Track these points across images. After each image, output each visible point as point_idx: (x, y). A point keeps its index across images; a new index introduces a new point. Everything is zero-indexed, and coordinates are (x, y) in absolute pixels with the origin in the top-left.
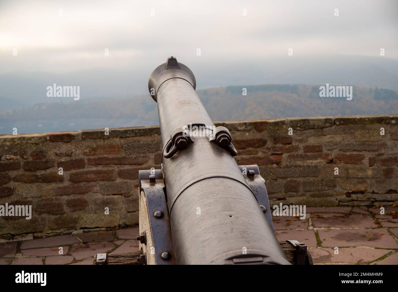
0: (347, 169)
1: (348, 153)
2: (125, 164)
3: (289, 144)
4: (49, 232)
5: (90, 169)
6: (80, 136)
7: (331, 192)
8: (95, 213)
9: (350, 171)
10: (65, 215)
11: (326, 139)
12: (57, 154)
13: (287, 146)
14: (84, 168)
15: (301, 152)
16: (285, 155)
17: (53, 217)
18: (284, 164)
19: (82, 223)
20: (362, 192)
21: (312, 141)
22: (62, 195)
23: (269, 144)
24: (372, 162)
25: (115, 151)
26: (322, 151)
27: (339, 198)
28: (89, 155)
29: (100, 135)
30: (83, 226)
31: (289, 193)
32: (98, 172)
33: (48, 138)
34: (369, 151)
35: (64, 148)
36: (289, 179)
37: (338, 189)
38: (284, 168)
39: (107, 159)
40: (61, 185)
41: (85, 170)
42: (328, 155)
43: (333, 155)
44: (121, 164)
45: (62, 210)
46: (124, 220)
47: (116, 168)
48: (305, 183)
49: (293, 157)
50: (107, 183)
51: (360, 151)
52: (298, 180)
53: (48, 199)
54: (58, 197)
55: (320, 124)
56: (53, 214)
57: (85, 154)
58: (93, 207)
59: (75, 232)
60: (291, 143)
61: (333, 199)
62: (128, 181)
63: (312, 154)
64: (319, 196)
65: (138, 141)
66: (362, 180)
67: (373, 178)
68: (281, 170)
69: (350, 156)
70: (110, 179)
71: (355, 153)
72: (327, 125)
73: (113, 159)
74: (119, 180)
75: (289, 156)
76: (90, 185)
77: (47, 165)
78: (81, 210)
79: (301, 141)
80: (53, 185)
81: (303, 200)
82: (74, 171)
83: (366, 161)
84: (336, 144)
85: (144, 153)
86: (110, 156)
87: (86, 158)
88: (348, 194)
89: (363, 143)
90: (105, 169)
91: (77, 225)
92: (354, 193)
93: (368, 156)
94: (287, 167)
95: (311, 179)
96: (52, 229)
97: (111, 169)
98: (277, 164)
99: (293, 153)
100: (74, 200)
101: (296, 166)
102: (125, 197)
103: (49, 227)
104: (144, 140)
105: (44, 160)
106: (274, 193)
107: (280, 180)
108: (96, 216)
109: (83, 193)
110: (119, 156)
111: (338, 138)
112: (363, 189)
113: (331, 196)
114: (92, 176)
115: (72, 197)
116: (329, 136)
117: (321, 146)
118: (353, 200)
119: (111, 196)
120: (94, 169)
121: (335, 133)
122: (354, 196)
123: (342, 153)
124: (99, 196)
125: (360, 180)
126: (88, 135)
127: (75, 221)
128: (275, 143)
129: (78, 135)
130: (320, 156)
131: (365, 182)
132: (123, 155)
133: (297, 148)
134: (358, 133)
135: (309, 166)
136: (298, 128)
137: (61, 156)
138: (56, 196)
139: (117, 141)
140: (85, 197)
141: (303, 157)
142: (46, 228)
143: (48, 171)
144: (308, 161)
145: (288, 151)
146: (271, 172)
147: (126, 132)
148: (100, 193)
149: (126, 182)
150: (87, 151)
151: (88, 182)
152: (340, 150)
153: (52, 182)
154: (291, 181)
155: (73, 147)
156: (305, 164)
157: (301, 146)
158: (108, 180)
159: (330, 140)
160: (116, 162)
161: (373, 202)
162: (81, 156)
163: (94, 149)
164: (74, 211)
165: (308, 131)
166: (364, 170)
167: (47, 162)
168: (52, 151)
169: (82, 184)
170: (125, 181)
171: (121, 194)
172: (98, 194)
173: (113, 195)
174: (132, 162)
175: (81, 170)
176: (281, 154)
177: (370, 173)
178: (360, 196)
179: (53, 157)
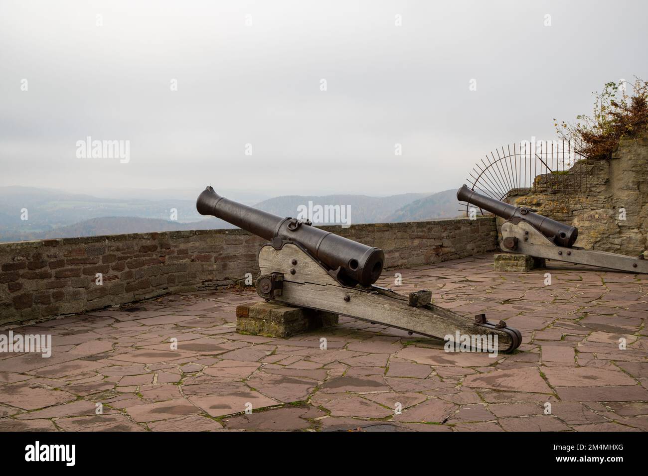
0: (202, 265)
1: (203, 254)
2: (87, 264)
3: (168, 249)
4: (43, 318)
5: (67, 268)
6: (62, 242)
7: (193, 282)
8: (69, 302)
9: (204, 266)
10: (51, 305)
11: (190, 244)
12: (48, 256)
13: (168, 251)
14: (64, 267)
15: (176, 254)
16: (167, 257)
17: (44, 306)
18: (167, 263)
19: (62, 311)
20: (211, 281)
21: (182, 246)
22: (50, 289)
23: (159, 249)
24: (216, 259)
25: (81, 253)
26: (188, 253)
27: (198, 285)
28: (68, 257)
29: (74, 242)
30: (62, 313)
31: (170, 284)
32: (72, 270)
33: (44, 243)
34: (214, 252)
35: (53, 251)
36: (170, 274)
37: (197, 279)
38: (167, 266)
39: (78, 259)
40: (50, 281)
41: (65, 268)
42: (191, 256)
43: (194, 256)
44: (85, 264)
45: (50, 300)
46: (85, 308)
47: (82, 267)
48: (178, 276)
49: (172, 258)
50: (76, 278)
51: (210, 253)
52: (174, 274)
53: (42, 292)
54: (48, 290)
55: (187, 234)
56: (44, 304)
57: (65, 256)
58: (68, 297)
59: (58, 318)
60: (170, 248)
61: (195, 286)
62: (88, 276)
63: (182, 255)
64: (187, 285)
65: (95, 246)
66: (211, 272)
67: (217, 270)
68: (166, 267)
69: (204, 256)
70: (78, 276)
71: (206, 254)
72: (191, 235)
73: (81, 260)
74: (83, 276)
75: (169, 258)
76: (66, 280)
77: (42, 264)
78: (60, 300)
79: (175, 246)
80: (45, 281)
81: (184, 289)
82: (58, 269)
83: (213, 259)
84: (196, 248)
85: (97, 255)
86: (79, 258)
87: (65, 259)
88: (203, 282)
89: (211, 247)
90: (76, 267)
91: (59, 312)
92: (206, 281)
93: (214, 255)
94: (169, 265)
95: (182, 273)
96: (44, 316)
97: (79, 267)
98: (163, 263)
99: (171, 255)
100: (57, 292)
101: (173, 265)
102: (86, 289)
103: (42, 314)
104: (98, 245)
105: (41, 261)
106: (161, 284)
107: (165, 275)
108: (70, 304)
109: (62, 287)
110: (84, 257)
111: (197, 244)
112: (211, 278)
113: (194, 284)
114: (68, 273)
115: (55, 290)
116: (192, 243)
117: (188, 250)
118: (206, 286)
119: (78, 289)
120: (70, 267)
121: (195, 241)
122: (206, 284)
123: (199, 254)
124: (71, 289)
125: (209, 272)
126: (67, 241)
127: (57, 309)
128: (161, 249)
129: (61, 241)
130: (187, 257)
131: (212, 273)
132: (86, 256)
133: (173, 252)
134: (208, 240)
135: (181, 264)
136: (175, 237)
137: (51, 257)
138: (47, 289)
139: (83, 246)
140: (63, 290)
141: (177, 258)
142: (41, 315)
143: (43, 269)
144: (180, 261)
145: (169, 254)
146: (160, 269)
147: (88, 238)
148: (72, 286)
149: (87, 278)
150: (66, 253)
151: (65, 278)
152: (198, 252)
153: (45, 278)
154: (171, 275)
155: (58, 250)
156: (179, 263)
157: (176, 250)
158: (77, 276)
159: (193, 245)
160: (82, 262)
161: (217, 286)
162: (63, 258)
163: (70, 252)
164: (56, 301)
165: (180, 239)
166: (211, 265)
167: (43, 262)
168: (45, 254)
169: (62, 280)
170: (86, 276)
171: (83, 287)
172: (70, 287)
173: (80, 287)
174: (91, 262)
175: (62, 268)
176: (165, 256)
177: (215, 267)
178: (210, 283)
179: (46, 258)
